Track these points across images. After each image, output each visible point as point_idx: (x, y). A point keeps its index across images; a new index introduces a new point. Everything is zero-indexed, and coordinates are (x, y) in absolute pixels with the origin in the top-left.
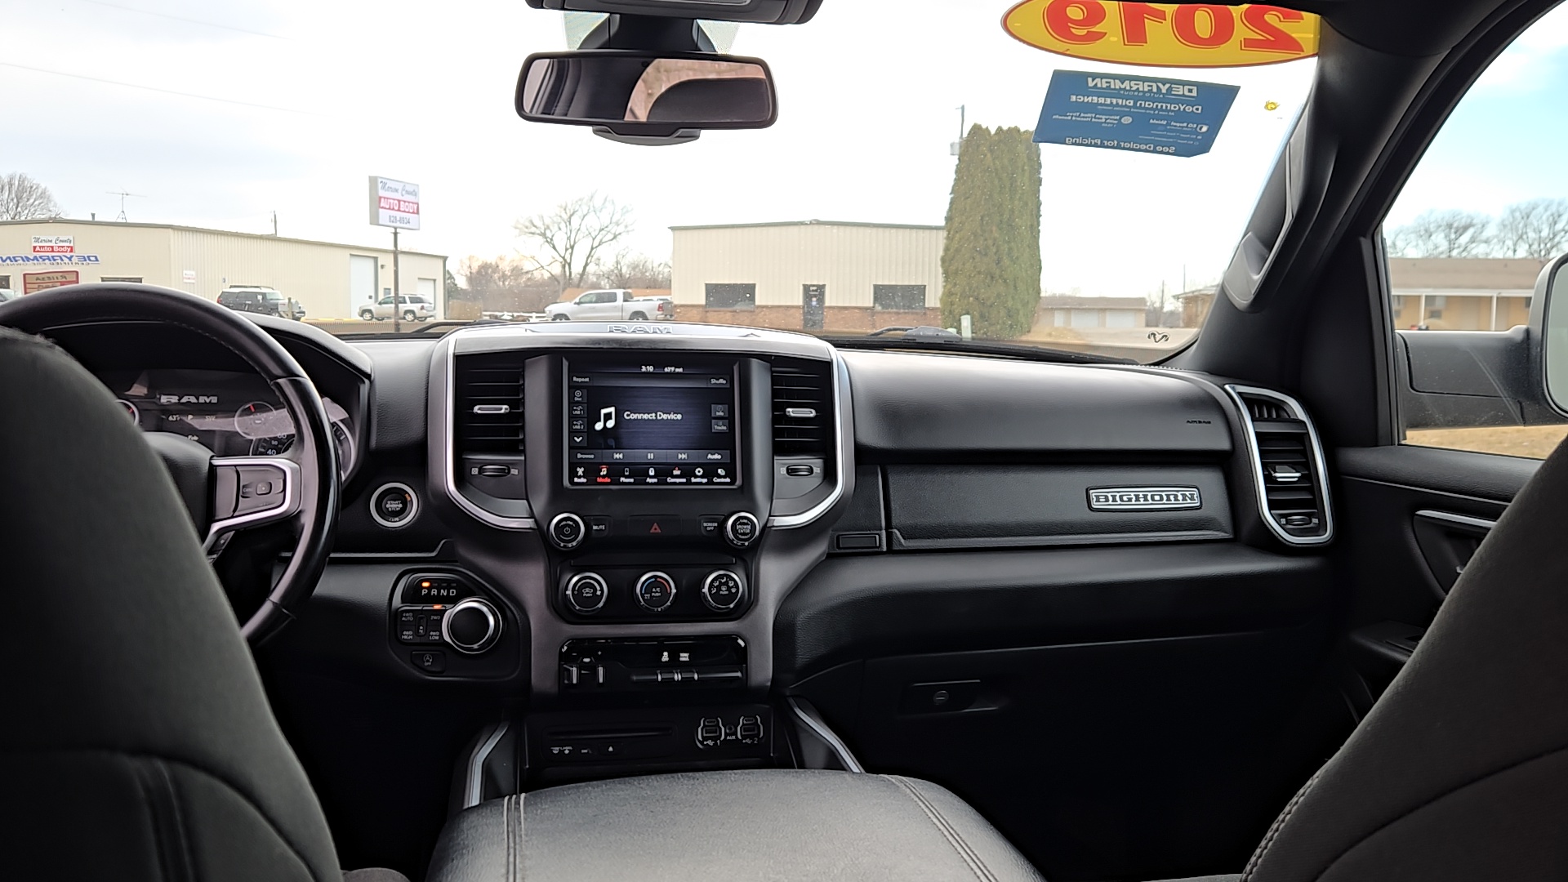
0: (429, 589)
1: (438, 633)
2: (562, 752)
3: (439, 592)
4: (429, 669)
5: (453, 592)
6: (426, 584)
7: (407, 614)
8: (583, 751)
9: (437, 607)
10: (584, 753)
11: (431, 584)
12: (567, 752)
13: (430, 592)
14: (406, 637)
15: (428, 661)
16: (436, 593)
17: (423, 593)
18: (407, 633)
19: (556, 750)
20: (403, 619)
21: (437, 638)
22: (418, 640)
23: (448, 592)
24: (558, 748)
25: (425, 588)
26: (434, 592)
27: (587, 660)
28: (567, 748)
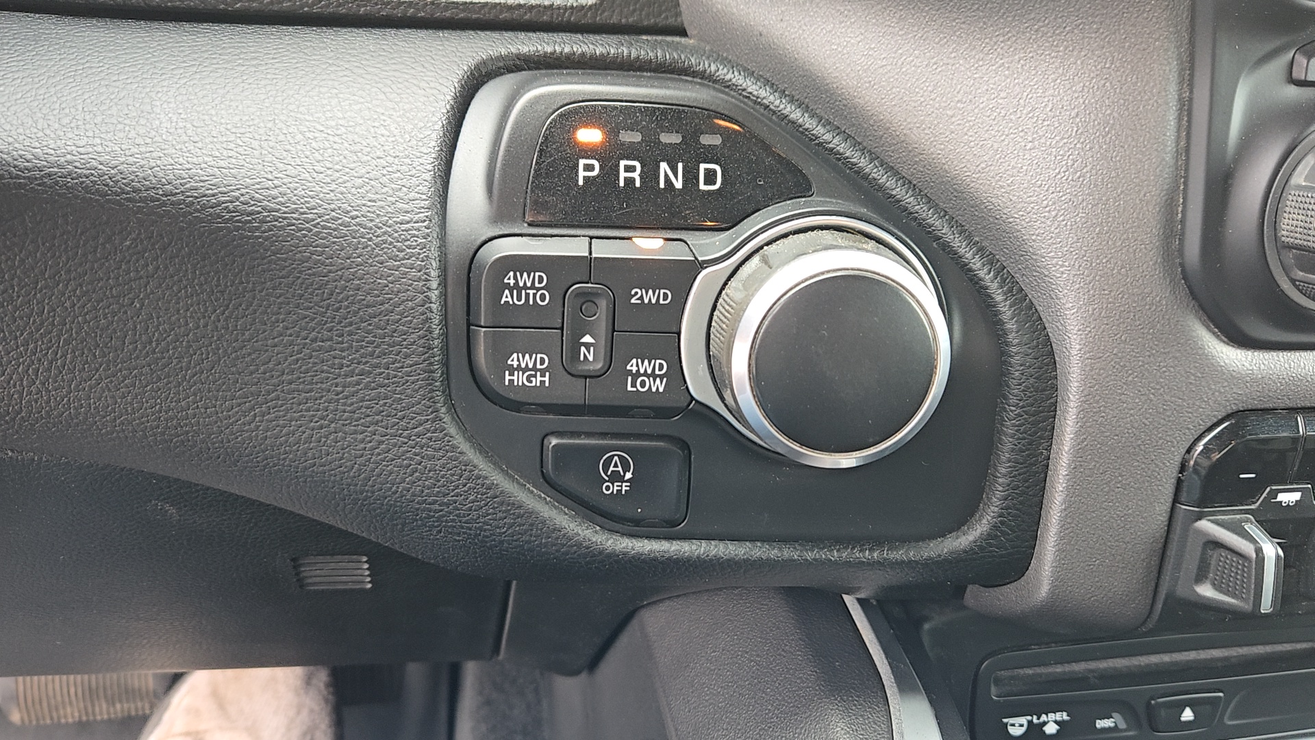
0: (609, 156)
1: (660, 365)
2: (1035, 731)
3: (650, 174)
4: (618, 509)
5: (710, 177)
6: (590, 136)
7: (524, 279)
8: (1100, 724)
9: (649, 245)
10: (1104, 730)
11: (612, 132)
12: (1051, 729)
13: (610, 171)
14: (520, 379)
15: (616, 477)
16: (636, 175)
17: (582, 173)
18: (527, 361)
19: (1017, 726)
20: (506, 297)
21: (659, 386)
22: (574, 392)
23: (691, 177)
24: (1023, 720)
25: (588, 152)
26: (630, 172)
27: (1289, 498)
28: (1052, 716)
